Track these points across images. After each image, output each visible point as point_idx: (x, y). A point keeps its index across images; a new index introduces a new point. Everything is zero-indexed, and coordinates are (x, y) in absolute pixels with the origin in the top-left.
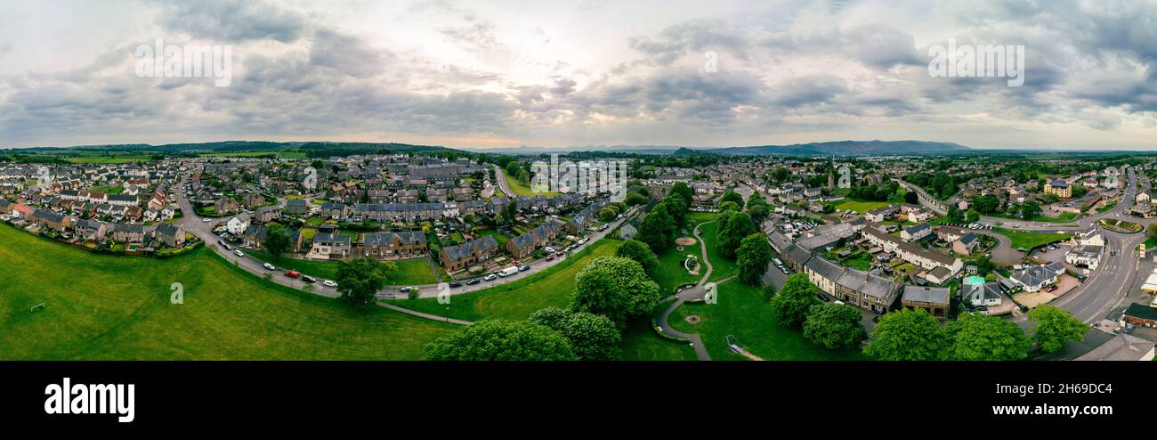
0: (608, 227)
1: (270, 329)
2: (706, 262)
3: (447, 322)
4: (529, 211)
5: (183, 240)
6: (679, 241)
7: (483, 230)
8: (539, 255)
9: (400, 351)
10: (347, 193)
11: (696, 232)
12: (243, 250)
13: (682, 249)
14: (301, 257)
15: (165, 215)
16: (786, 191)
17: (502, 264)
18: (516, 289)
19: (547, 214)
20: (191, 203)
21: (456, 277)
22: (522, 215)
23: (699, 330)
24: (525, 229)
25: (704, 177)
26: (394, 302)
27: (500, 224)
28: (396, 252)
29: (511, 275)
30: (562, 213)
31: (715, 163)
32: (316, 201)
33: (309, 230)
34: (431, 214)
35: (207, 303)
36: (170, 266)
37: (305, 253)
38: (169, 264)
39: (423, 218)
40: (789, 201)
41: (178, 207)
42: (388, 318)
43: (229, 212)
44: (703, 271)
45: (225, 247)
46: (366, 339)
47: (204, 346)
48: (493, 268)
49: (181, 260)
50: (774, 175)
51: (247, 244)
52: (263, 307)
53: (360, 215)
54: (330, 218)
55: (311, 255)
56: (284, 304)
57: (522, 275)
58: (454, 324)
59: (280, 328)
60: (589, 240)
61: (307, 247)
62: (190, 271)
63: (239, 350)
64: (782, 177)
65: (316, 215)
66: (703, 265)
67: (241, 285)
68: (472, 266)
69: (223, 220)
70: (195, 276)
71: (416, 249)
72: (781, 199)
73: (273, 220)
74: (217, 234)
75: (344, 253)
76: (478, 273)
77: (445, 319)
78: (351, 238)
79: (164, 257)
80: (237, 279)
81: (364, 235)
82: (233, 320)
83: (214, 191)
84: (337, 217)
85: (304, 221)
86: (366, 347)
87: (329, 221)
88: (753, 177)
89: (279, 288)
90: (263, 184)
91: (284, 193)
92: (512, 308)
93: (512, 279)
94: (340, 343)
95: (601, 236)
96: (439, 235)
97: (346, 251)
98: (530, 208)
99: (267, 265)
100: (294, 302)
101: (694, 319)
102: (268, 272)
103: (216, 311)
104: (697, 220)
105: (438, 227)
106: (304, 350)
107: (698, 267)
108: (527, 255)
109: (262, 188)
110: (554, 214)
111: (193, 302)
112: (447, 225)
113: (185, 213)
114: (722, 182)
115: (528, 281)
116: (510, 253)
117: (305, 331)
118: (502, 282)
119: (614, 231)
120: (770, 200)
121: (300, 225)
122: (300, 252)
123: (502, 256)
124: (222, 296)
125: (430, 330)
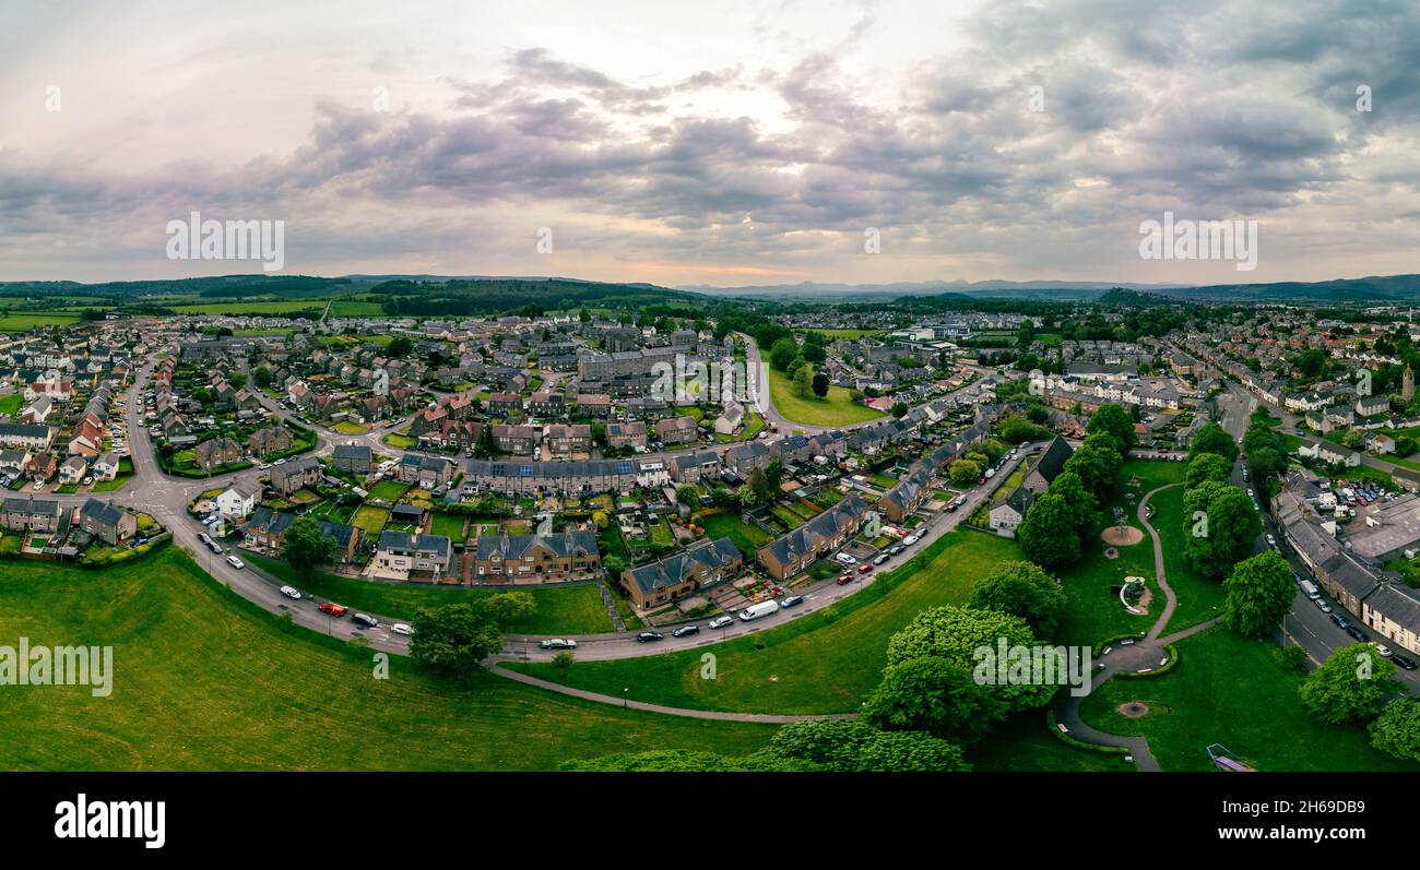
0: (964, 501)
1: (281, 706)
2: (1164, 586)
3: (625, 707)
4: (806, 467)
5: (131, 530)
6: (1109, 534)
7: (714, 515)
8: (824, 572)
9: (522, 755)
10: (453, 430)
11: (1143, 513)
12: (246, 555)
13: (1115, 556)
14: (353, 574)
15: (101, 473)
16: (1321, 403)
17: (748, 592)
18: (770, 645)
19: (845, 473)
20: (153, 439)
21: (652, 619)
22: (794, 477)
23: (1145, 731)
24: (800, 511)
25: (1160, 365)
26: (524, 668)
27: (748, 506)
28: (539, 569)
29: (764, 616)
30: (874, 469)
31: (1181, 328)
32: (392, 439)
33: (372, 513)
34: (612, 481)
35: (169, 658)
36: (104, 585)
37: (362, 566)
38: (103, 580)
39: (596, 490)
40: (1326, 427)
41: (126, 451)
42: (510, 696)
43: (223, 466)
44: (1158, 605)
45: (211, 548)
46: (460, 731)
47: (153, 731)
48: (730, 601)
49: (125, 571)
50: (1296, 362)
51: (251, 543)
52: (273, 668)
53: (475, 483)
54: (416, 485)
55: (374, 571)
56: (312, 664)
57: (787, 617)
58: (638, 711)
59: (299, 706)
60: (925, 533)
61: (366, 553)
62: (141, 595)
63: (218, 740)
64: (1312, 367)
65: (390, 478)
66: (1157, 591)
67: (236, 625)
68: (686, 598)
69: (211, 483)
70: (150, 605)
71: (578, 565)
72: (1310, 422)
73: (305, 487)
74: (198, 516)
75: (437, 569)
76: (698, 614)
77: (619, 702)
78: (454, 532)
79: (95, 567)
80: (229, 614)
81: (479, 527)
82: (215, 690)
83: (198, 412)
84: (430, 485)
85: (364, 494)
86: (454, 745)
87: (415, 493)
88: (1255, 368)
89: (304, 634)
90: (293, 398)
91: (331, 419)
92: (759, 683)
93: (763, 626)
94: (409, 735)
95: (949, 524)
96: (625, 529)
97: (441, 566)
98: (811, 458)
99: (286, 589)
100: (333, 663)
101: (1135, 709)
102: (286, 603)
103: (183, 672)
104: (1143, 482)
105: (625, 511)
106: (337, 745)
107: (1146, 599)
108: (800, 572)
109: (290, 405)
110: (857, 471)
111: (142, 654)
112: (644, 509)
113: (140, 468)
114: (1193, 380)
115: (795, 629)
116: (764, 569)
117: (344, 712)
118: (744, 631)
119: (977, 513)
120: (1288, 426)
121: (356, 502)
122: (352, 563)
123: (748, 574)
124: (198, 645)
125: (589, 719)
